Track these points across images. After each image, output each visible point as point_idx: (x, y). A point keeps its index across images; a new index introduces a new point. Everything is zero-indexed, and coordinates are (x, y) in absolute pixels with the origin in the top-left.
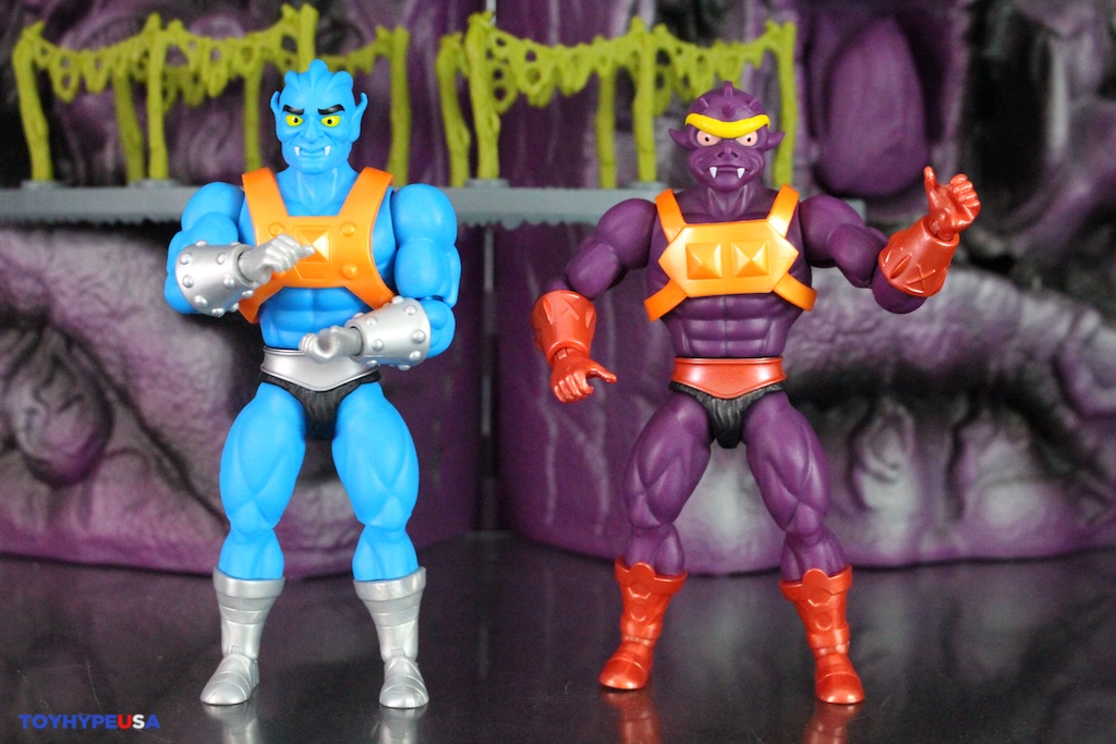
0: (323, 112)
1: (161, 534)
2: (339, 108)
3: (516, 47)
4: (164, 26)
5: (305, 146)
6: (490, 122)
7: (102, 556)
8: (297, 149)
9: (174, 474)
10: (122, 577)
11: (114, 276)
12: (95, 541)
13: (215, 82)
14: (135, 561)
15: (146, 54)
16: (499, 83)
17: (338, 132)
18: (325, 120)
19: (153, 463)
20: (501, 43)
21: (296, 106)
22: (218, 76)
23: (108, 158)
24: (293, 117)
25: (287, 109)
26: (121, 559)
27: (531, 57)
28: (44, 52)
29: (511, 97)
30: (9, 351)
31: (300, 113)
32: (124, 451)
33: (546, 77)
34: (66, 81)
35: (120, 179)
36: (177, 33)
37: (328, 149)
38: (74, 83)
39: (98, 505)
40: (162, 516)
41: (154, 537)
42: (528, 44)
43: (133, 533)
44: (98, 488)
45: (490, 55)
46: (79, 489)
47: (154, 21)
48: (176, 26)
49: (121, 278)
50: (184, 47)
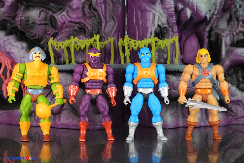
0: (147, 54)
1: (73, 123)
2: (149, 53)
3: (132, 41)
4: (74, 38)
5: (145, 59)
6: (128, 53)
7: (62, 127)
8: (144, 59)
9: (75, 113)
10: (66, 130)
11: (64, 79)
12: (61, 124)
13: (83, 47)
14: (68, 127)
15: (71, 43)
16: (129, 46)
17: (149, 56)
18: (147, 55)
19: (71, 111)
20: (130, 40)
21: (143, 53)
22: (83, 46)
23: (62, 59)
24: (143, 55)
25: (141, 54)
26: (66, 127)
27: (135, 42)
28: (53, 42)
29: (131, 48)
30: (47, 92)
31: (144, 54)
32: (66, 109)
33: (137, 46)
34: (57, 47)
35: (64, 63)
36: (76, 39)
37: (148, 59)
38: (59, 47)
39: (62, 118)
40: (73, 120)
41: (72, 123)
42: (134, 40)
43: (68, 123)
44: (62, 115)
45: (128, 42)
46: (58, 115)
47: (72, 37)
48: (76, 38)
49: (66, 80)
50: (77, 41)
